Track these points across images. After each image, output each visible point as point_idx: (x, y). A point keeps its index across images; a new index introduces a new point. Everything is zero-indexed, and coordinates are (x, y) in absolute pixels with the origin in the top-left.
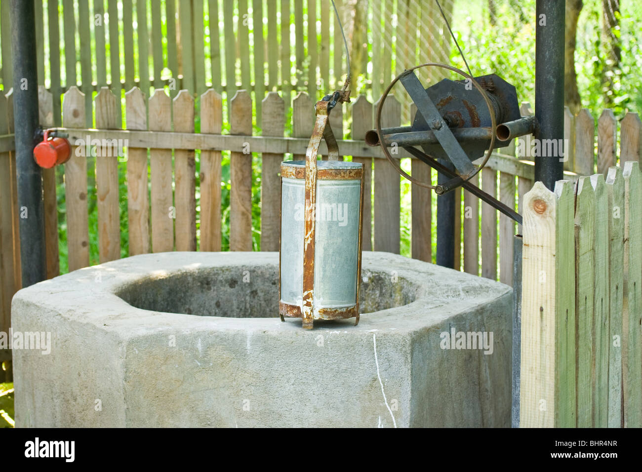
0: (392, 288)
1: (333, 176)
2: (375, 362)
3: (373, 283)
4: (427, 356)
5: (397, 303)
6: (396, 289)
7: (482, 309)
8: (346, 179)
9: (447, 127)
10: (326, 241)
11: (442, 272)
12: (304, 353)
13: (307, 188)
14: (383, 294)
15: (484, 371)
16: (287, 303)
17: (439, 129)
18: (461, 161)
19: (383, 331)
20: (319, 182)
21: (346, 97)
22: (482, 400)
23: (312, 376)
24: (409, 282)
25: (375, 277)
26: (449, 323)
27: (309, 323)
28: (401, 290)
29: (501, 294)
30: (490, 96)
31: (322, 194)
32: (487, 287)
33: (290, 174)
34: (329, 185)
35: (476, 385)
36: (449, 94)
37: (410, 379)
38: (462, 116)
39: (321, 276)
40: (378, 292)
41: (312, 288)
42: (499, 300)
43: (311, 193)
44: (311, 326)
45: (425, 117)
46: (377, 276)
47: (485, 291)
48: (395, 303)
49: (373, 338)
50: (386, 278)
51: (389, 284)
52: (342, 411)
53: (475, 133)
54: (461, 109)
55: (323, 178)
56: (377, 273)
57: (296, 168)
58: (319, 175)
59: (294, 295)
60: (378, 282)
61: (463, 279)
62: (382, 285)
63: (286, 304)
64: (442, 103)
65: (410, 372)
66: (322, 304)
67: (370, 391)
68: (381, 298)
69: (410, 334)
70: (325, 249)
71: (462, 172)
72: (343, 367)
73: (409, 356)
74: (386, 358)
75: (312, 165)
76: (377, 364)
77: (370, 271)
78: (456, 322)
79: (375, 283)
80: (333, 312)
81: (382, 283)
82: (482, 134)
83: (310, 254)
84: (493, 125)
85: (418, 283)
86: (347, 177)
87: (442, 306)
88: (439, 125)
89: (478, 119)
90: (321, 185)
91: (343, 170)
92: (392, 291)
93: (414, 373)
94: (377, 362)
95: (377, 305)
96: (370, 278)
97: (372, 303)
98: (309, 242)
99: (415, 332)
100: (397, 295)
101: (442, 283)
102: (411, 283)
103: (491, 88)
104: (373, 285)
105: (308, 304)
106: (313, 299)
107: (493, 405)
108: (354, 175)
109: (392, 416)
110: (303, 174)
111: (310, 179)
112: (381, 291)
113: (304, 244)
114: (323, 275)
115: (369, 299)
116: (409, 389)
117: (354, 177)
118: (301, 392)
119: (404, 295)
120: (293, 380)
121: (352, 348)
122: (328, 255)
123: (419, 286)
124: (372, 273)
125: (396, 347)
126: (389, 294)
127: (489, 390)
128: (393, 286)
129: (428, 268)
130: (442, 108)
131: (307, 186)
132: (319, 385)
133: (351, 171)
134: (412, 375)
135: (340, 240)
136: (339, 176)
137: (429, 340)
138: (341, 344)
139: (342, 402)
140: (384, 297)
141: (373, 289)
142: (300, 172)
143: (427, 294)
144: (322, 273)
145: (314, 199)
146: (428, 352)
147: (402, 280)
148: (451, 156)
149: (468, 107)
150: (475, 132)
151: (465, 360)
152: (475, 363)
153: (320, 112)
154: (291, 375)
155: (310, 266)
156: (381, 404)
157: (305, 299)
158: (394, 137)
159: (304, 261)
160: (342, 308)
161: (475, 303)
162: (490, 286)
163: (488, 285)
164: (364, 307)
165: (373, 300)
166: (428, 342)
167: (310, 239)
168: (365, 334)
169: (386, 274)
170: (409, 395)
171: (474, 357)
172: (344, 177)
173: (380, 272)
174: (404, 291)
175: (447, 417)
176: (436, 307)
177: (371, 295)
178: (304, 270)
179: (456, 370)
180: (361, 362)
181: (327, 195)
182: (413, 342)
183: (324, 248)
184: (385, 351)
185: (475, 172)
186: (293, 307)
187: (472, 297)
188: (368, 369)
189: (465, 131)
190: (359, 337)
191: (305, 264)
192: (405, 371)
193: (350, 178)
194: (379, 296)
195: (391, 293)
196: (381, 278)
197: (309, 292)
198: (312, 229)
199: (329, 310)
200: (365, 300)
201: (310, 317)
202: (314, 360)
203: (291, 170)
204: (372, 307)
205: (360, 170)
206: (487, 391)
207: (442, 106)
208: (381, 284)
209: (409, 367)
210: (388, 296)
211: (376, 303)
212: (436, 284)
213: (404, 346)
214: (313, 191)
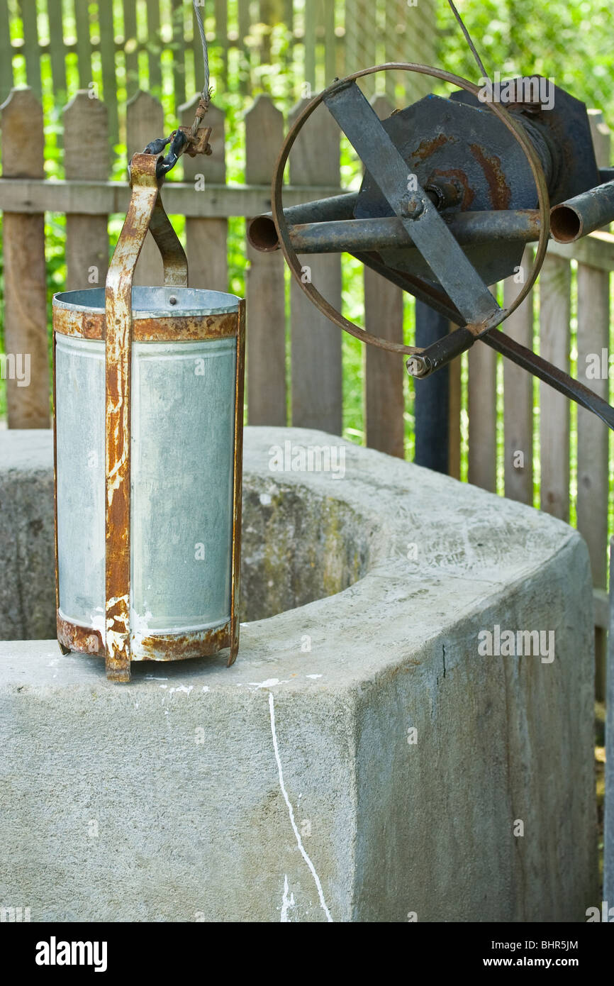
0: (320, 520)
1: (170, 333)
2: (273, 757)
3: (281, 508)
4: (394, 732)
5: (331, 554)
6: (329, 525)
7: (514, 595)
8: (202, 340)
9: (435, 214)
10: (157, 484)
11: (426, 487)
12: (110, 736)
13: (110, 362)
14: (303, 533)
15: (518, 727)
16: (71, 620)
17: (416, 217)
18: (467, 292)
19: (291, 685)
20: (138, 348)
21: (201, 142)
22: (514, 791)
23: (129, 790)
24: (357, 512)
25: (285, 495)
26: (441, 643)
27: (122, 669)
28: (339, 528)
29: (551, 552)
30: (530, 127)
31: (144, 376)
32: (522, 530)
33: (71, 326)
34: (161, 354)
35: (501, 763)
36: (440, 131)
37: (353, 792)
38: (469, 179)
39: (147, 563)
40: (291, 528)
41: (126, 591)
42: (549, 567)
43: (119, 374)
44: (125, 675)
45: (383, 189)
46: (290, 493)
47: (518, 542)
48: (326, 552)
49: (267, 702)
50: (308, 500)
51: (314, 513)
52: (200, 864)
53: (500, 225)
54: (467, 165)
55: (146, 338)
56: (290, 487)
57: (84, 314)
58: (135, 331)
59: (85, 603)
60: (291, 506)
61: (469, 507)
62: (300, 513)
63: (68, 624)
64: (423, 151)
65: (353, 776)
66: (150, 627)
67: (262, 819)
68: (297, 540)
69: (353, 692)
70: (155, 502)
71: (470, 317)
72: (203, 768)
73: (351, 743)
74: (298, 747)
75: (120, 307)
76: (279, 761)
77: (274, 482)
78: (457, 638)
79: (285, 508)
80: (176, 643)
81: (301, 509)
82: (516, 227)
83: (119, 513)
84: (541, 205)
85: (375, 518)
86: (203, 335)
87: (427, 591)
88: (417, 209)
89: (506, 188)
90: (141, 355)
91: (193, 317)
92: (321, 528)
93: (363, 777)
94: (277, 756)
95: (289, 555)
96: (274, 497)
97: (279, 549)
98: (116, 485)
99: (365, 685)
100: (331, 536)
101: (427, 518)
102: (360, 516)
103: (532, 109)
104: (280, 512)
105: (118, 627)
106: (128, 616)
107: (537, 795)
108: (221, 327)
109: (314, 874)
110: (100, 328)
111: (116, 340)
112: (297, 525)
113: (107, 490)
114: (152, 561)
115: (274, 540)
116: (352, 815)
117: (219, 333)
118: (106, 823)
119: (345, 539)
120: (88, 796)
121: (221, 724)
122: (163, 515)
123: (376, 526)
124: (279, 486)
125: (320, 722)
126: (315, 534)
127: (529, 765)
128: (323, 518)
129: (396, 475)
130: (422, 162)
131: (109, 356)
132: (147, 808)
133: (213, 318)
134: (358, 783)
135: (187, 480)
136: (184, 331)
137: (397, 695)
138: (194, 716)
139: (200, 844)
140: (305, 538)
141: (281, 521)
142: (92, 325)
143: (393, 551)
144: (148, 556)
145: (126, 387)
146: (396, 722)
147: (342, 507)
148: (445, 279)
149: (483, 161)
150: (499, 221)
151: (478, 717)
152: (498, 717)
153: (140, 180)
154: (83, 784)
155: (121, 540)
156: (289, 849)
157: (110, 614)
158: (313, 230)
159: (107, 529)
160: (197, 632)
161: (496, 580)
162: (528, 527)
163: (523, 523)
164: (263, 556)
165: (281, 544)
166: (395, 699)
167: (119, 479)
168: (250, 694)
169: (308, 490)
170: (352, 828)
171: (497, 706)
172: (195, 334)
173: (295, 486)
174: (346, 530)
175: (439, 850)
176: (412, 596)
177: (276, 532)
178: (107, 549)
179: (458, 745)
180: (243, 755)
181: (156, 376)
182: (361, 708)
183: (152, 500)
184: (297, 732)
185: (502, 317)
186: (86, 632)
187: (490, 562)
188: (257, 772)
189: (476, 218)
190: (236, 699)
191: (109, 535)
192: (344, 775)
193: (209, 336)
194: (294, 537)
195: (318, 531)
196: (298, 497)
197: (119, 599)
198: (124, 457)
199: (166, 639)
200: (264, 542)
201: (123, 655)
202: (134, 753)
203: (73, 318)
204: (279, 557)
205: (233, 316)
206: (524, 767)
207: (423, 157)
208: (296, 511)
209: (352, 766)
210: (312, 538)
211: (288, 549)
212: (413, 522)
213: (339, 720)
214: (123, 367)
